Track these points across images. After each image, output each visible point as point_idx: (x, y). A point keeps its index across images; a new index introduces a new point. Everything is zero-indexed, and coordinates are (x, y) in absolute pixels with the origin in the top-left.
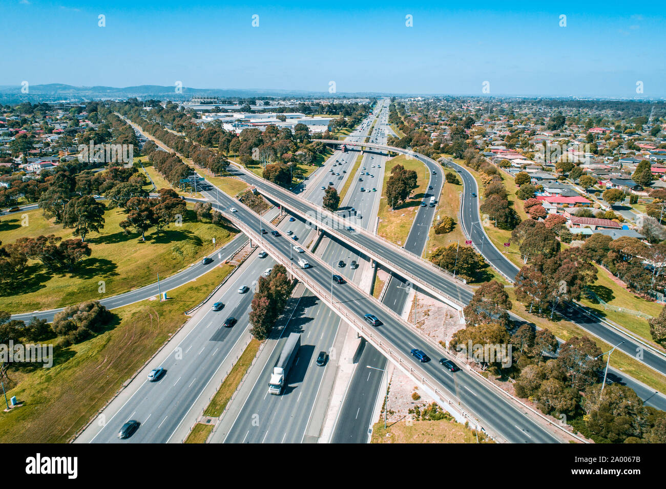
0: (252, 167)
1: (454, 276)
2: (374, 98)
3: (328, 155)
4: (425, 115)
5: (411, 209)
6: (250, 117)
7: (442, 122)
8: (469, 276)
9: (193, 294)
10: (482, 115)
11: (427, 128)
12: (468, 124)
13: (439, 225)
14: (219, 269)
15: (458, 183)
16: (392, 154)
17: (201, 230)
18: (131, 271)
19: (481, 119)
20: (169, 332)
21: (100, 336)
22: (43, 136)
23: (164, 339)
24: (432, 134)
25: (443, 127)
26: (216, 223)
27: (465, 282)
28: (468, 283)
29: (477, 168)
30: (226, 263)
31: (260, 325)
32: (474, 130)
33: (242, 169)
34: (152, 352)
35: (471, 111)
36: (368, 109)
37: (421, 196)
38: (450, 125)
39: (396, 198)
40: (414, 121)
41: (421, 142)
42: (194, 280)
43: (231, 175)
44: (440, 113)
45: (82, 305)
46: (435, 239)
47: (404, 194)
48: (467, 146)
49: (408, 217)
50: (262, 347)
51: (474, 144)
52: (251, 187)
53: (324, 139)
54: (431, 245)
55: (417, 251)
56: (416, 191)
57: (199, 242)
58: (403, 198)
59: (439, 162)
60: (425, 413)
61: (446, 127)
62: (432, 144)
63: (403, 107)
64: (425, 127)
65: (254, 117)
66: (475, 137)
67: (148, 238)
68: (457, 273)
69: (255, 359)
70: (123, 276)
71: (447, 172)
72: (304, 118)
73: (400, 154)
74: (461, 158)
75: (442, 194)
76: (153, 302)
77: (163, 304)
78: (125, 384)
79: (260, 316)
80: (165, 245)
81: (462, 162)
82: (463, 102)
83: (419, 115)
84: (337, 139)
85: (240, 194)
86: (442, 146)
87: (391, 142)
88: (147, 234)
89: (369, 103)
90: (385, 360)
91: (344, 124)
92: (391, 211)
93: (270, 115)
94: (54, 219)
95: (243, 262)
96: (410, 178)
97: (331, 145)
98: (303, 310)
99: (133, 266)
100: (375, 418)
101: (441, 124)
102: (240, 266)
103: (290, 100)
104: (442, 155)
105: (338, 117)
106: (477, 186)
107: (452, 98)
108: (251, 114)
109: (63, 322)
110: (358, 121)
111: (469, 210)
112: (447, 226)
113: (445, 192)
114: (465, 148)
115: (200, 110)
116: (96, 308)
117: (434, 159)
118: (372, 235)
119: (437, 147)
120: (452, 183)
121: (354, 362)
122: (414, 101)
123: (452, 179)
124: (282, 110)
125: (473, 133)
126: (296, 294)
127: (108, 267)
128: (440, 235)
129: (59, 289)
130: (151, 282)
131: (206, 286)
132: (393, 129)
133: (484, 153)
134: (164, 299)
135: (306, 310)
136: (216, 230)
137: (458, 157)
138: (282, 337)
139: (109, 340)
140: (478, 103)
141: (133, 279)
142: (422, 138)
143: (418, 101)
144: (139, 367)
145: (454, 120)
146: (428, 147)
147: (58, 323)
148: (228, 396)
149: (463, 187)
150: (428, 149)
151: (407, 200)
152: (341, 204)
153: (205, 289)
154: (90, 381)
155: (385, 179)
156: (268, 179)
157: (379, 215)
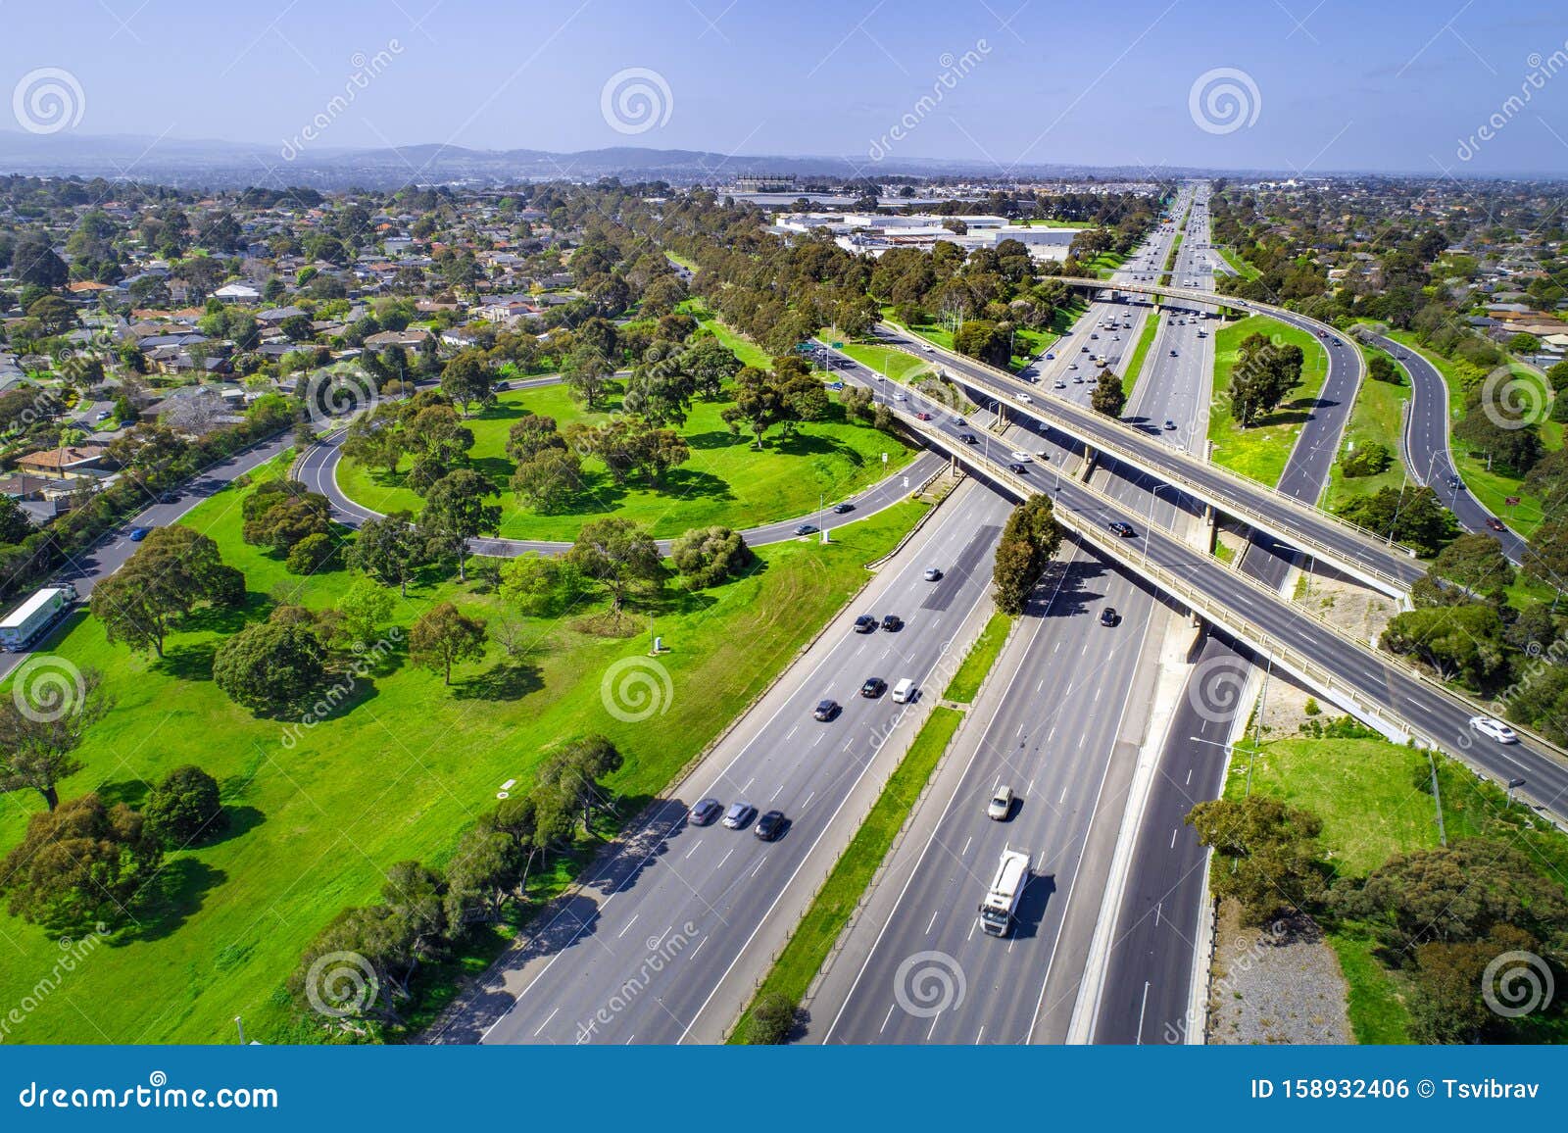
0: (921, 330)
1: (1390, 542)
2: (1169, 182)
3: (1078, 313)
4: (1308, 227)
5: (1286, 427)
6: (883, 224)
7: (1356, 244)
8: (1424, 542)
9: (871, 539)
10: (1468, 227)
11: (1316, 256)
12: (1430, 248)
13: (1352, 459)
14: (902, 505)
15: (1398, 381)
16: (1229, 313)
17: (854, 436)
18: (754, 494)
19: (1466, 239)
20: (847, 590)
21: (743, 581)
22: (480, 255)
23: (841, 600)
24: (1331, 272)
25: (1361, 255)
26: (883, 429)
27: (1413, 554)
28: (1419, 557)
29: (1450, 352)
30: (915, 497)
31: (1014, 587)
32: (1443, 264)
33: (902, 331)
35: (1435, 218)
36: (1155, 209)
37: (1307, 402)
38: (1377, 251)
39: (1253, 403)
40: (1283, 240)
41: (1304, 289)
42: (864, 518)
43: (882, 342)
44: (1350, 222)
45: (713, 530)
46: (1342, 485)
47: (1271, 395)
48: (1425, 299)
49: (1283, 441)
50: (1015, 625)
51: (1445, 297)
53: (1067, 275)
54: (1335, 492)
55: (1309, 497)
56: (1298, 394)
57: (857, 459)
58: (1268, 405)
59: (1352, 334)
60: (1332, 730)
61: (1370, 257)
62: (1334, 294)
63: (1251, 204)
64: (1313, 255)
65: (892, 224)
66: (1448, 281)
67: (767, 444)
68: (1397, 538)
70: (743, 500)
71: (1371, 357)
72: (1009, 229)
73: (1252, 315)
74: (1408, 328)
75: (1358, 401)
76: (809, 543)
77: (825, 548)
78: (805, 647)
79: (1016, 571)
80: (799, 459)
81: (1410, 337)
82: (1416, 193)
83: (1295, 225)
84: (1094, 277)
86: (1357, 299)
87: (1227, 286)
88: (766, 436)
89: (1157, 194)
91: (1105, 244)
92: (1240, 430)
93: (927, 218)
94: (585, 403)
95: (944, 499)
96: (1287, 362)
97: (1083, 290)
98: (1079, 582)
99: (754, 487)
100: (1236, 736)
101: (1354, 249)
102: (939, 505)
103: (955, 185)
104: (1358, 320)
105: (1090, 228)
106: (1446, 389)
107: (1382, 181)
108: (884, 217)
109: (690, 551)
110: (1136, 238)
111: (1423, 435)
112: (1373, 461)
113: (1366, 398)
114: (1420, 306)
115: (767, 207)
117: (1338, 327)
118: (1202, 461)
119: (1346, 299)
120: (1384, 379)
121: (1190, 661)
122: (1275, 189)
123: (1382, 371)
124: (949, 209)
125: (1443, 271)
127: (714, 486)
128: (1355, 479)
130: (789, 516)
131: (889, 529)
132: (1228, 257)
133: (1469, 318)
134: (825, 541)
135: (1086, 582)
136: (883, 442)
137: (1399, 326)
138: (1049, 615)
139: (760, 587)
140: (1459, 196)
141: (759, 507)
142: (1306, 279)
143: (1289, 189)
145: (1390, 238)
146: (1322, 300)
147: (682, 552)
148: (977, 680)
149: (1411, 390)
150: (1325, 305)
151: (1277, 410)
152: (1128, 411)
153: (888, 534)
154: (751, 637)
155: (1217, 366)
156: (966, 352)
157: (1210, 435)
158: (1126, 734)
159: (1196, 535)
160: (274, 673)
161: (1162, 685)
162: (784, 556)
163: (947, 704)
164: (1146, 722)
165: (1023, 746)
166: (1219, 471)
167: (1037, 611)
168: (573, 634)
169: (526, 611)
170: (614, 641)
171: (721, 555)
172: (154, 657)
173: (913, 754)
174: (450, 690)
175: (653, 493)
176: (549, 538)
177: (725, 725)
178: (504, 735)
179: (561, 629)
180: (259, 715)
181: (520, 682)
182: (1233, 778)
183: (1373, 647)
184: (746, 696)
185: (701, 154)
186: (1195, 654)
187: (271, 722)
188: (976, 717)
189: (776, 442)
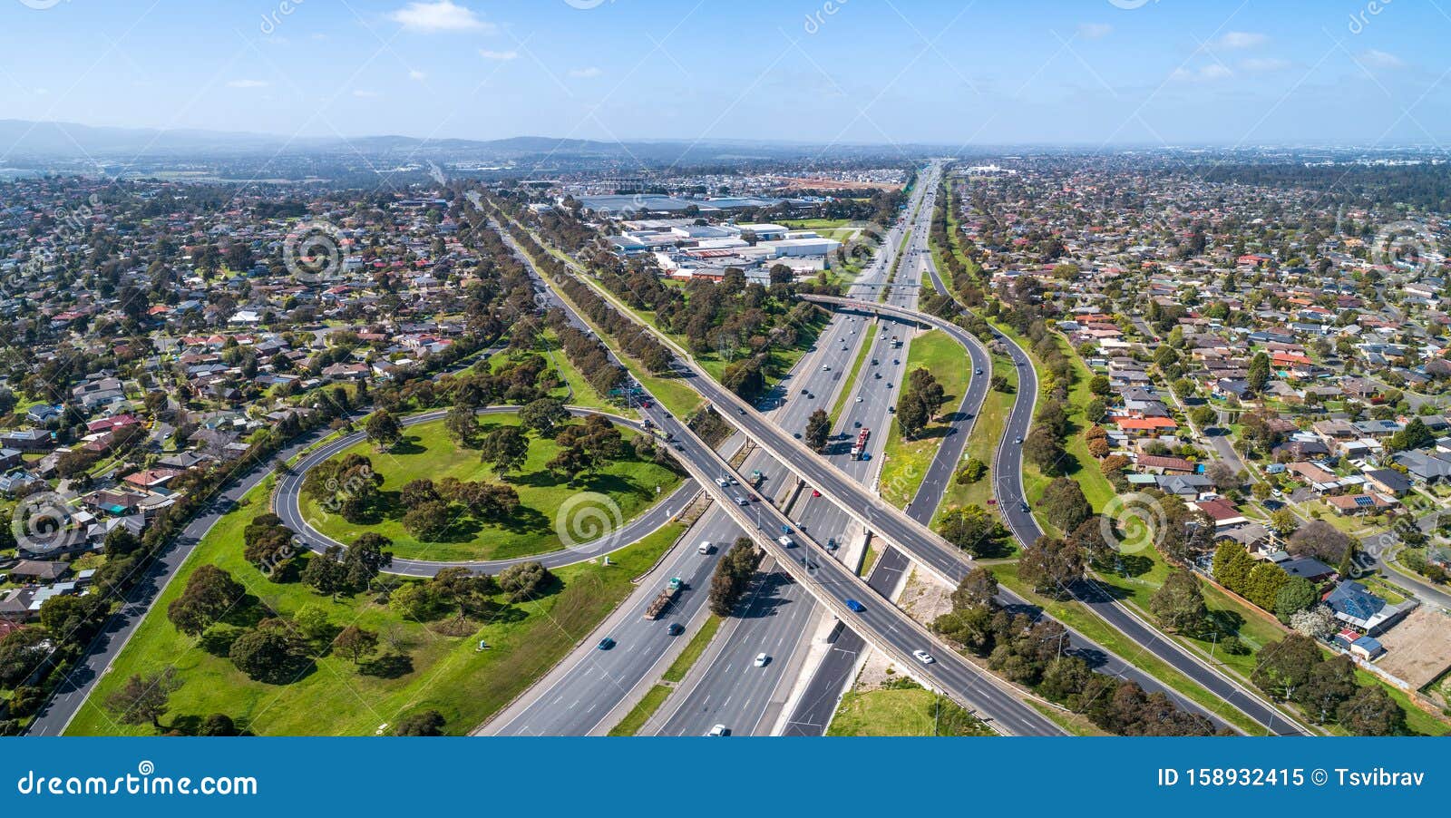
0: (705, 359)
1: (959, 549)
3: (824, 326)
5: (932, 440)
9: (638, 559)
14: (666, 528)
15: (1009, 390)
17: (641, 473)
20: (615, 600)
21: (547, 597)
23: (610, 607)
26: (661, 464)
27: (970, 557)
28: (974, 559)
30: (676, 521)
34: (599, 618)
37: (951, 415)
42: (637, 541)
43: (676, 376)
47: (927, 413)
49: (928, 453)
50: (723, 624)
52: (705, 402)
54: (949, 501)
56: (946, 406)
60: (896, 684)
67: (579, 483)
69: (715, 636)
73: (933, 329)
74: (1028, 335)
75: (981, 412)
76: (595, 566)
77: (606, 569)
78: (578, 644)
81: (1027, 342)
85: (691, 415)
88: (577, 476)
90: (863, 643)
92: (903, 443)
93: (732, 226)
95: (696, 521)
98: (775, 589)
100: (847, 688)
102: (693, 525)
106: (1037, 390)
112: (974, 473)
113: (987, 409)
116: (540, 570)
119: (994, 311)
121: (829, 642)
126: (764, 567)
127: (540, 521)
128: (963, 486)
129: (490, 541)
131: (652, 549)
134: (606, 563)
135: (779, 589)
136: (661, 473)
137: (1023, 332)
138: (745, 617)
139: (555, 602)
144: (588, 631)
148: (687, 666)
151: (929, 424)
153: (652, 554)
154: (545, 637)
156: (729, 387)
157: (886, 448)
158: (776, 697)
160: (260, 661)
161: (809, 660)
162: (576, 577)
163: (663, 683)
164: (792, 687)
165: (706, 710)
167: (738, 613)
168: (432, 633)
169: (407, 618)
170: (457, 639)
171: (530, 583)
172: (199, 638)
173: (631, 715)
174: (357, 668)
175: (498, 525)
176: (426, 558)
177: (518, 692)
178: (385, 696)
179: (427, 630)
180: (253, 678)
181: (397, 668)
182: (838, 715)
184: (535, 676)
187: (259, 682)
188: (681, 691)
189: (586, 480)
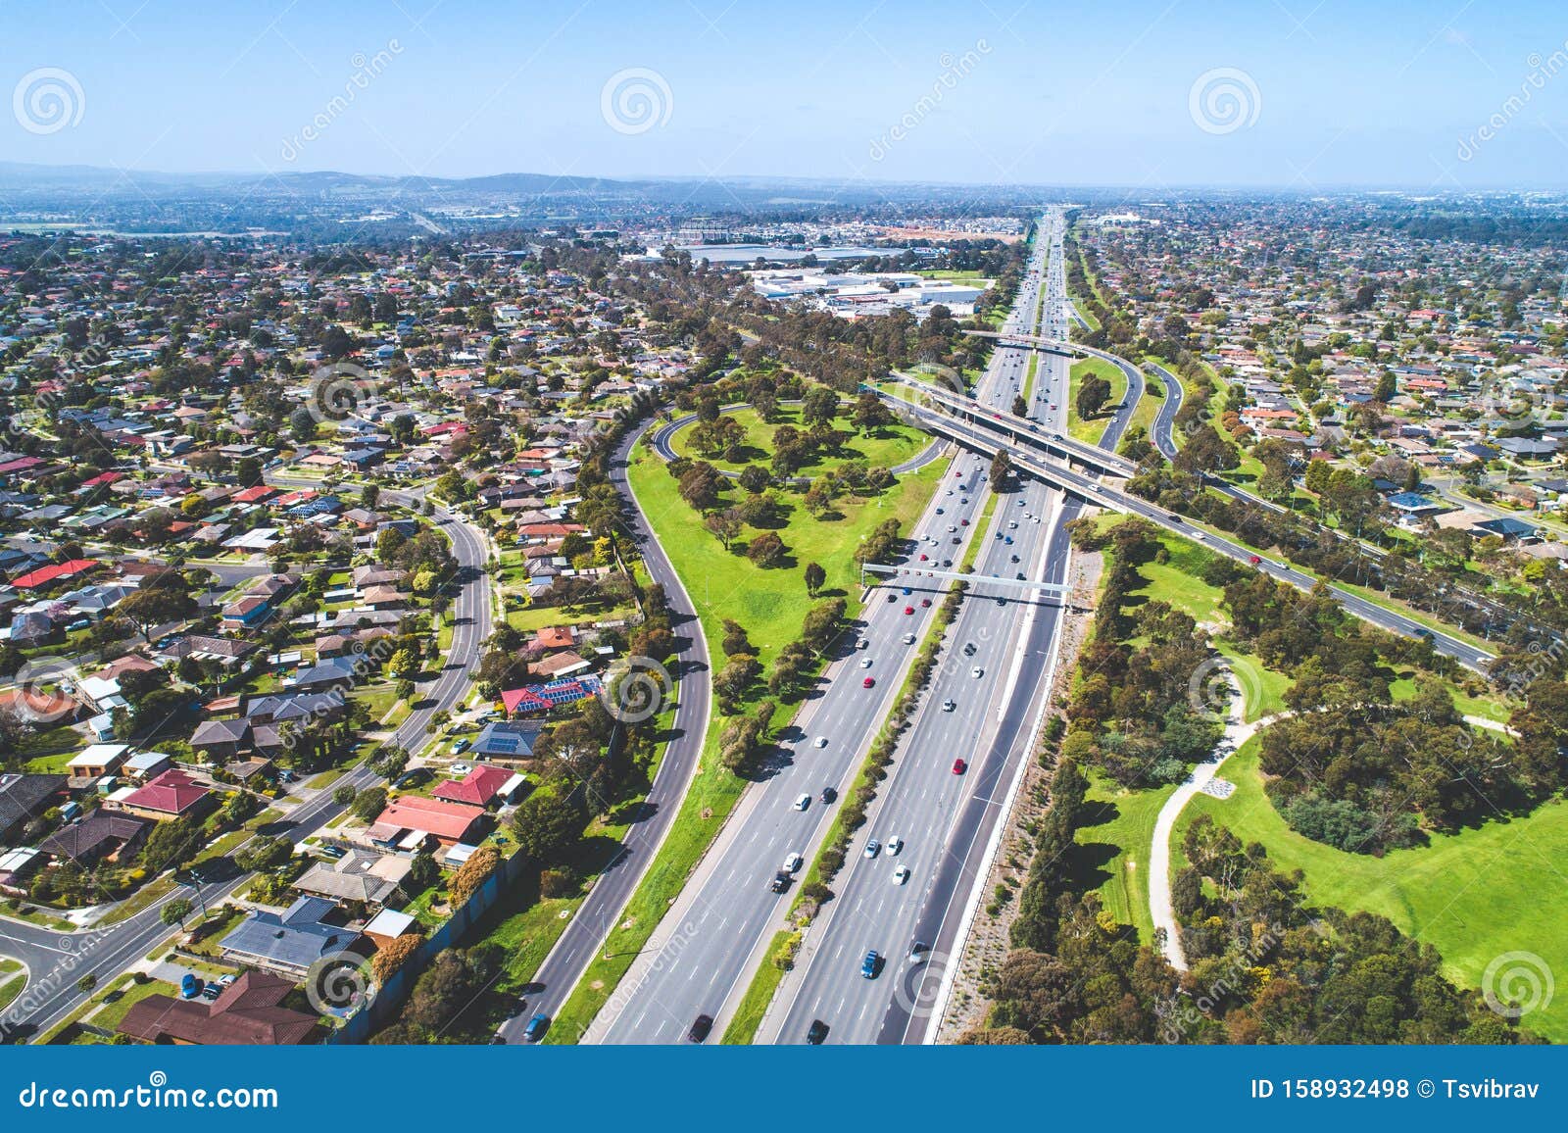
0: (908, 373)
3: (989, 355)
5: (1103, 420)
15: (1159, 395)
16: (1078, 354)
17: (906, 431)
18: (878, 456)
29: (1189, 376)
31: (998, 484)
33: (901, 374)
37: (1114, 407)
38: (1174, 300)
39: (1087, 409)
41: (1121, 336)
46: (1125, 443)
47: (1096, 405)
49: (1100, 427)
53: (977, 329)
54: (1122, 445)
55: (1110, 449)
56: (1110, 403)
57: (909, 440)
58: (1095, 409)
59: (1142, 367)
62: (1138, 339)
64: (1131, 307)
65: (842, 284)
67: (874, 436)
71: (1149, 382)
73: (1090, 356)
74: (1173, 362)
75: (1138, 406)
79: (997, 479)
80: (888, 441)
81: (1173, 368)
86: (1150, 343)
87: (1077, 334)
92: (1081, 422)
96: (1103, 388)
97: (989, 340)
98: (1020, 481)
99: (873, 453)
101: (1160, 299)
104: (1148, 358)
106: (1182, 397)
113: (1142, 405)
117: (1135, 363)
118: (1066, 436)
119: (1143, 345)
120: (1152, 394)
121: (1062, 504)
123: (1153, 389)
128: (1130, 441)
130: (899, 463)
132: (1077, 306)
135: (1023, 481)
137: (1169, 361)
138: (1011, 493)
142: (1124, 328)
146: (1130, 345)
149: (1164, 400)
150: (1131, 348)
151: (1099, 412)
152: (1029, 414)
153: (936, 473)
155: (1071, 388)
157: (1068, 421)
159: (1064, 464)
161: (1053, 512)
166: (1073, 440)
167: (1007, 492)
183: (1121, 491)
185: (593, 180)
186: (1064, 501)
189: (878, 435)
